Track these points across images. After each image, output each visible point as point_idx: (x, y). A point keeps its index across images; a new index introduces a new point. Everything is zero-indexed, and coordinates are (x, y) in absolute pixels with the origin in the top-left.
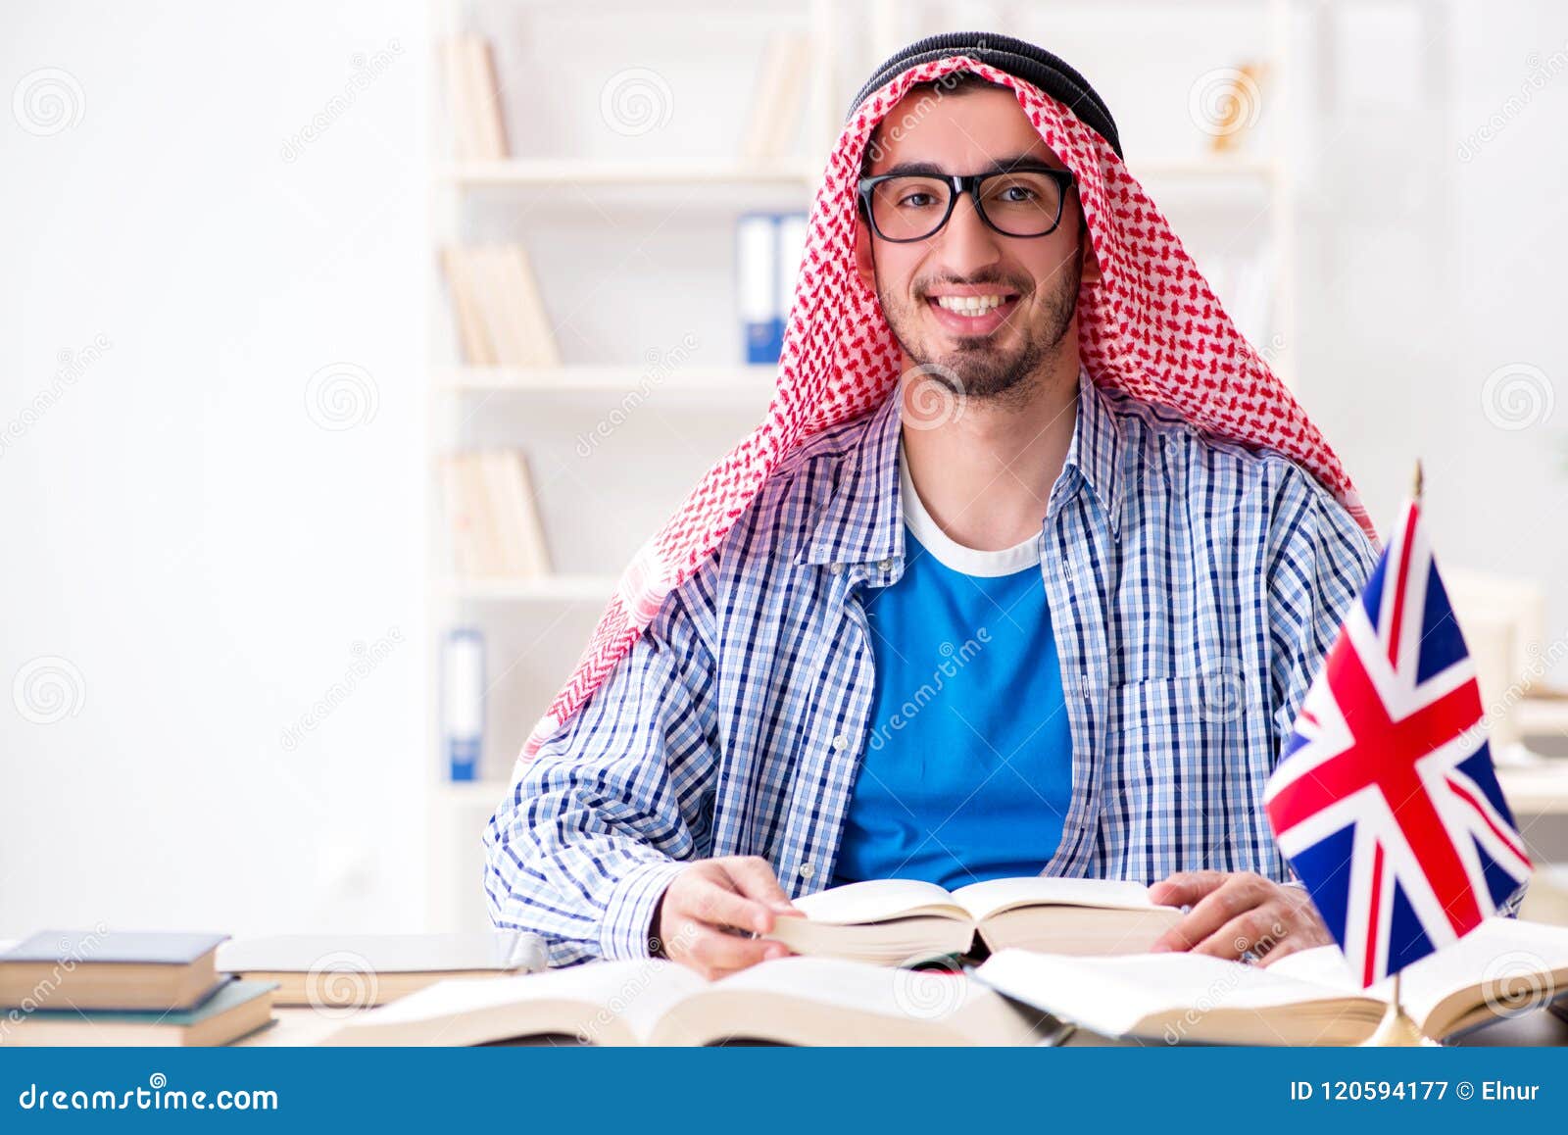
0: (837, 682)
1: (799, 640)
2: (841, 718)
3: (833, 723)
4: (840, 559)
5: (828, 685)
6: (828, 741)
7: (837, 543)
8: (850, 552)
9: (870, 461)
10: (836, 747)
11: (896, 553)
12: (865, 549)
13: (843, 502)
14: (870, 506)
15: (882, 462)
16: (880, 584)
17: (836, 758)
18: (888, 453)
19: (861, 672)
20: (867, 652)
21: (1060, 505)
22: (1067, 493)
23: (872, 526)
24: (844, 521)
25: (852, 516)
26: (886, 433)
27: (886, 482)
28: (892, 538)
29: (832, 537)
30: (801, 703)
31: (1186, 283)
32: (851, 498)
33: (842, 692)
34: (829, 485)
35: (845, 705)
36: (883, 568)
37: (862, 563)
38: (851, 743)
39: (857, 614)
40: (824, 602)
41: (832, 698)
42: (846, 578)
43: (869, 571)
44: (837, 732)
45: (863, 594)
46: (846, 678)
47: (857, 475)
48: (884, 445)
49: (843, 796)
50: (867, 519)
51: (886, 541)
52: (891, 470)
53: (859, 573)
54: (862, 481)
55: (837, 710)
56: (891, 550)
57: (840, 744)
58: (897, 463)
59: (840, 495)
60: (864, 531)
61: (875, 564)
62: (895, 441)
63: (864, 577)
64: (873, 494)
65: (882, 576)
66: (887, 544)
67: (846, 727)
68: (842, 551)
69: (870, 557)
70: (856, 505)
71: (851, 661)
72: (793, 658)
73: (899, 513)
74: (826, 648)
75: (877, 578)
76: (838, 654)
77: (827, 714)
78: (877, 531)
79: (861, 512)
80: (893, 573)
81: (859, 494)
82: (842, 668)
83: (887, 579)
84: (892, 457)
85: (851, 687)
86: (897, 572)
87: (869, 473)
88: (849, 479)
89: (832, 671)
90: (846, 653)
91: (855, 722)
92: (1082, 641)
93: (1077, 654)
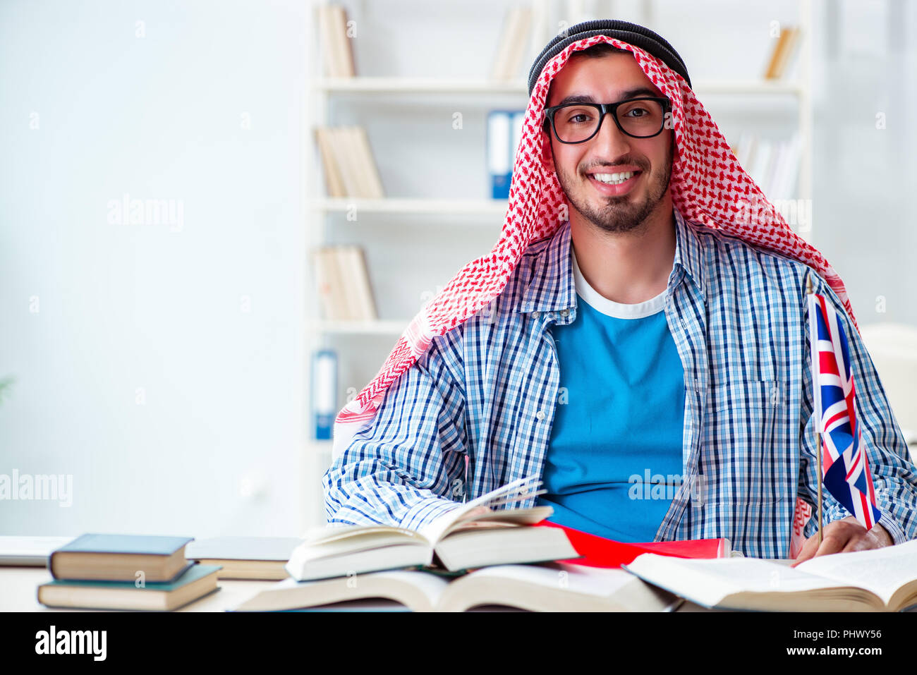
0: (538, 380)
1: (514, 356)
2: (541, 401)
3: (536, 404)
4: (539, 310)
5: (532, 382)
6: (534, 415)
8: (545, 306)
10: (538, 418)
11: (572, 306)
12: (553, 304)
13: (539, 280)
14: (555, 281)
15: (561, 256)
16: (563, 323)
17: (538, 425)
18: (565, 251)
19: (552, 374)
20: (555, 362)
21: (674, 288)
22: (677, 280)
23: (557, 292)
24: (540, 289)
25: (545, 287)
26: (563, 240)
27: (564, 267)
28: (569, 297)
29: (534, 297)
30: (516, 393)
31: (728, 162)
32: (544, 277)
33: (541, 386)
34: (529, 271)
35: (543, 393)
36: (564, 314)
37: (552, 311)
38: (547, 415)
39: (549, 340)
40: (528, 336)
41: (535, 389)
42: (542, 321)
43: (556, 316)
44: (539, 409)
45: (553, 329)
46: (543, 378)
47: (546, 265)
48: (562, 247)
49: (543, 446)
50: (554, 288)
51: (565, 300)
52: (567, 260)
53: (551, 317)
54: (549, 268)
55: (538, 396)
56: (569, 304)
57: (540, 416)
58: (570, 256)
59: (537, 276)
60: (552, 295)
61: (559, 312)
62: (568, 244)
63: (554, 319)
64: (556, 275)
65: (564, 319)
66: (566, 301)
67: (544, 406)
68: (540, 305)
69: (556, 308)
70: (547, 281)
71: (545, 368)
72: (511, 367)
73: (573, 284)
74: (531, 361)
75: (561, 320)
76: (538, 364)
77: (532, 399)
78: (560, 295)
79: (550, 285)
80: (570, 318)
81: (548, 275)
82: (540, 372)
83: (567, 321)
84: (567, 253)
85: (546, 383)
86: (572, 317)
87: (553, 264)
88: (542, 267)
89: (535, 374)
90: (543, 363)
91: (549, 403)
92: (695, 359)
93: (693, 366)
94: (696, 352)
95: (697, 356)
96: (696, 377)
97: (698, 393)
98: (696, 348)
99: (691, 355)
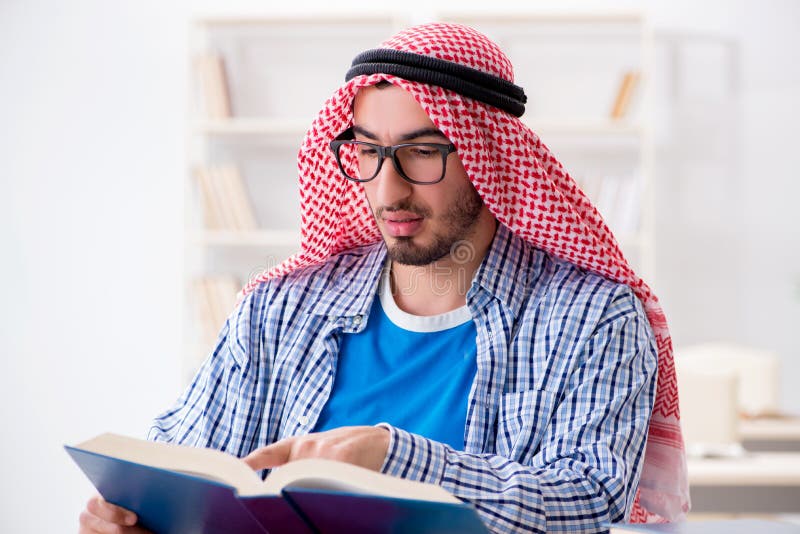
0: (313, 385)
2: (309, 406)
3: (304, 408)
5: (308, 385)
7: (333, 304)
8: (338, 310)
9: (370, 260)
12: (347, 309)
14: (361, 285)
15: (377, 261)
16: (351, 331)
17: (300, 429)
19: (329, 383)
23: (357, 296)
24: (342, 292)
28: (364, 304)
29: (332, 300)
32: (352, 279)
33: (315, 391)
35: (314, 399)
36: (355, 322)
37: (343, 317)
39: (332, 347)
41: (309, 393)
43: (347, 323)
44: (305, 414)
46: (319, 384)
47: (360, 267)
50: (356, 292)
51: (360, 305)
52: (378, 266)
53: (340, 323)
54: (362, 270)
55: (308, 401)
57: (303, 421)
60: (352, 298)
61: (350, 320)
63: (342, 325)
64: (365, 279)
65: (354, 326)
67: (310, 412)
69: (348, 314)
71: (325, 375)
74: (313, 364)
75: (350, 327)
76: (319, 369)
77: (303, 402)
78: (358, 300)
79: (355, 288)
80: (359, 327)
81: (357, 278)
82: (319, 377)
83: (356, 329)
85: (320, 390)
86: (362, 326)
89: (313, 378)
90: (324, 369)
91: (316, 411)
92: (492, 372)
93: (488, 380)
94: (496, 364)
95: (496, 369)
96: (489, 392)
97: (487, 410)
98: (496, 360)
99: (489, 367)
